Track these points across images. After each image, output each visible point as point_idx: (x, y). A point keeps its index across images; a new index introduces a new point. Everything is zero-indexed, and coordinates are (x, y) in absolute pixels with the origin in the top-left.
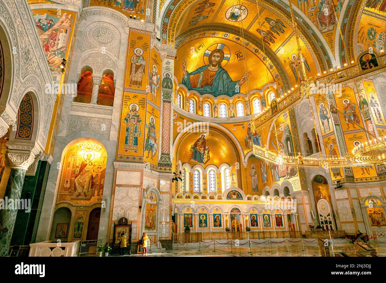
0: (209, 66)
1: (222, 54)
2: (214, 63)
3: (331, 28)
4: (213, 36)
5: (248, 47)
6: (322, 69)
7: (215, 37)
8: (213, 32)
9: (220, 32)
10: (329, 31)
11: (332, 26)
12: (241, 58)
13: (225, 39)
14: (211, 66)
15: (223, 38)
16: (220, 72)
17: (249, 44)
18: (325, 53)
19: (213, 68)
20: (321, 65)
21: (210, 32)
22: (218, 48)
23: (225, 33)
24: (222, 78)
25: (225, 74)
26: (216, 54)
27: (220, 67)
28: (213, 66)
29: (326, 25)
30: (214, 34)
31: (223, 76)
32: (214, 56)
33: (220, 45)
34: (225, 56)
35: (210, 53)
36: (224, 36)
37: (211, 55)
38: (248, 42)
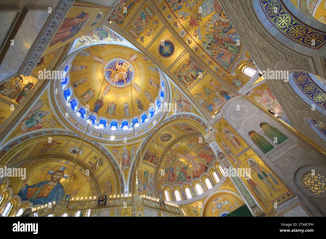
0: (50, 181)
1: (63, 174)
2: (55, 180)
3: (127, 167)
4: (58, 161)
5: (82, 172)
6: (117, 192)
7: (59, 162)
8: (58, 159)
9: (63, 160)
10: (126, 169)
11: (128, 167)
12: (76, 178)
13: (67, 164)
14: (52, 182)
15: (65, 164)
16: (58, 187)
17: (82, 169)
18: (122, 182)
19: (53, 183)
20: (118, 190)
21: (55, 159)
22: (61, 169)
23: (66, 161)
24: (58, 192)
25: (61, 188)
26: (58, 173)
27: (59, 183)
28: (53, 182)
29: (125, 165)
30: (59, 160)
31: (59, 190)
32: (56, 175)
33: (63, 167)
34: (65, 175)
35: (53, 173)
36: (66, 162)
37: (54, 174)
38: (81, 168)
